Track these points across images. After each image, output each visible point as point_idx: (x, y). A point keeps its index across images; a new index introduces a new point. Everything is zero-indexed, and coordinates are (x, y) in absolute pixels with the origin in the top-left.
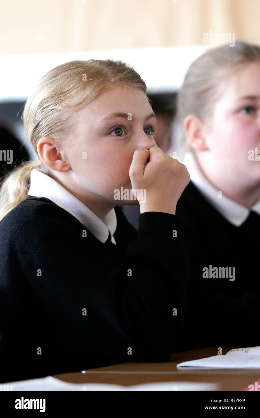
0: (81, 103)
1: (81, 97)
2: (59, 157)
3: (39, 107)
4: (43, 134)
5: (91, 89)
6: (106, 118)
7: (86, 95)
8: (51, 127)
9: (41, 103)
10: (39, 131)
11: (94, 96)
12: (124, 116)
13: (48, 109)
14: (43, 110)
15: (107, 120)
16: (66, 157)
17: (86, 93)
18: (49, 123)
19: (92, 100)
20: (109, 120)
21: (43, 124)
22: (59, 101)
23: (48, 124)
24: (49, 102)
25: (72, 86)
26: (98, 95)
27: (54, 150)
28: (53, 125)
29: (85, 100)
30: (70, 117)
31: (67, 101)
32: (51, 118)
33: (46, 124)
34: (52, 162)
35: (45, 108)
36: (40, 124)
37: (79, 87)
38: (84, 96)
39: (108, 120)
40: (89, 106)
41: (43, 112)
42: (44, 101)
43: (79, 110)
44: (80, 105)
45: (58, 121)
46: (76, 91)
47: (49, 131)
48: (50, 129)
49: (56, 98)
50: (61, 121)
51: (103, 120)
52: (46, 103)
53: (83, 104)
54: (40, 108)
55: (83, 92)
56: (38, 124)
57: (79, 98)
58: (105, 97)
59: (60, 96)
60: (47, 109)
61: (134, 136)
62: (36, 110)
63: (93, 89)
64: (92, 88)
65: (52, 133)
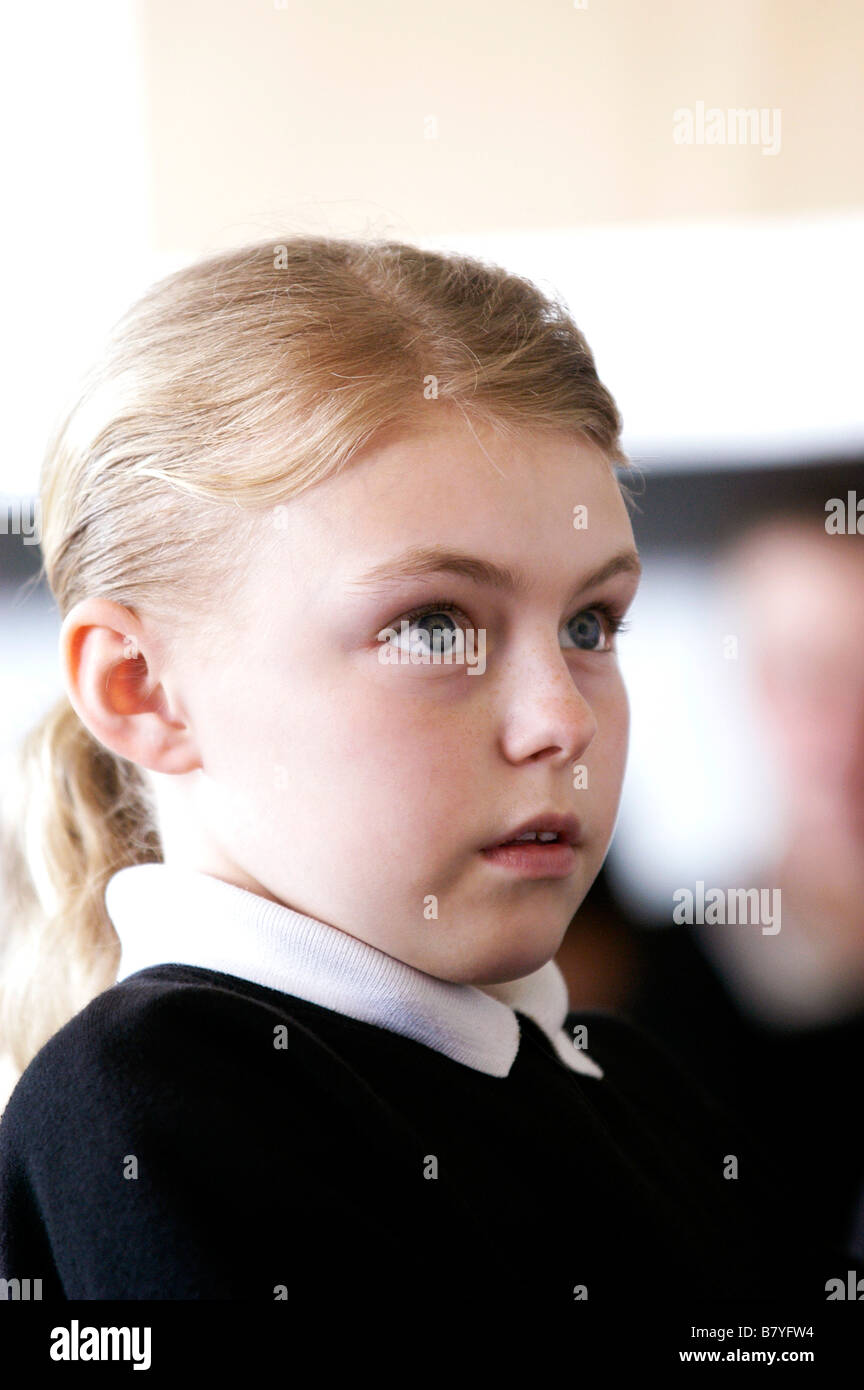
0: (279, 479)
1: (287, 447)
2: (152, 703)
3: (98, 450)
4: (98, 580)
5: (333, 423)
6: (381, 570)
7: (306, 444)
8: (132, 558)
9: (106, 433)
10: (83, 562)
11: (344, 456)
12: (467, 571)
13: (134, 468)
14: (112, 471)
15: (386, 578)
16: (182, 708)
17: (308, 433)
18: (127, 537)
19: (332, 473)
20: (396, 583)
21: (104, 534)
22: (185, 446)
23: (124, 544)
24: (142, 440)
25: (251, 385)
26: (364, 451)
27: (135, 668)
28: (144, 553)
29: (299, 465)
30: (225, 529)
31: (218, 453)
32: (140, 519)
33: (115, 539)
34: (117, 720)
35: (122, 461)
36: (90, 529)
37: (282, 395)
38: (298, 447)
39: (389, 582)
40: (315, 495)
41: (111, 482)
42: (124, 427)
43: (267, 507)
44: (278, 485)
45: (170, 539)
46: (267, 413)
47: (122, 575)
48: (128, 566)
49: (177, 426)
50: (182, 542)
51: (366, 576)
52: (128, 439)
53: (289, 483)
54: (102, 454)
55: (298, 423)
56: (84, 528)
57: (273, 451)
58: (393, 462)
59: (196, 419)
60: (129, 471)
61: (509, 665)
62: (85, 458)
63: (344, 423)
64: (341, 416)
65: (136, 588)
